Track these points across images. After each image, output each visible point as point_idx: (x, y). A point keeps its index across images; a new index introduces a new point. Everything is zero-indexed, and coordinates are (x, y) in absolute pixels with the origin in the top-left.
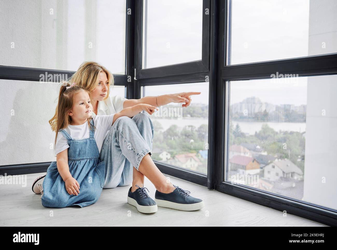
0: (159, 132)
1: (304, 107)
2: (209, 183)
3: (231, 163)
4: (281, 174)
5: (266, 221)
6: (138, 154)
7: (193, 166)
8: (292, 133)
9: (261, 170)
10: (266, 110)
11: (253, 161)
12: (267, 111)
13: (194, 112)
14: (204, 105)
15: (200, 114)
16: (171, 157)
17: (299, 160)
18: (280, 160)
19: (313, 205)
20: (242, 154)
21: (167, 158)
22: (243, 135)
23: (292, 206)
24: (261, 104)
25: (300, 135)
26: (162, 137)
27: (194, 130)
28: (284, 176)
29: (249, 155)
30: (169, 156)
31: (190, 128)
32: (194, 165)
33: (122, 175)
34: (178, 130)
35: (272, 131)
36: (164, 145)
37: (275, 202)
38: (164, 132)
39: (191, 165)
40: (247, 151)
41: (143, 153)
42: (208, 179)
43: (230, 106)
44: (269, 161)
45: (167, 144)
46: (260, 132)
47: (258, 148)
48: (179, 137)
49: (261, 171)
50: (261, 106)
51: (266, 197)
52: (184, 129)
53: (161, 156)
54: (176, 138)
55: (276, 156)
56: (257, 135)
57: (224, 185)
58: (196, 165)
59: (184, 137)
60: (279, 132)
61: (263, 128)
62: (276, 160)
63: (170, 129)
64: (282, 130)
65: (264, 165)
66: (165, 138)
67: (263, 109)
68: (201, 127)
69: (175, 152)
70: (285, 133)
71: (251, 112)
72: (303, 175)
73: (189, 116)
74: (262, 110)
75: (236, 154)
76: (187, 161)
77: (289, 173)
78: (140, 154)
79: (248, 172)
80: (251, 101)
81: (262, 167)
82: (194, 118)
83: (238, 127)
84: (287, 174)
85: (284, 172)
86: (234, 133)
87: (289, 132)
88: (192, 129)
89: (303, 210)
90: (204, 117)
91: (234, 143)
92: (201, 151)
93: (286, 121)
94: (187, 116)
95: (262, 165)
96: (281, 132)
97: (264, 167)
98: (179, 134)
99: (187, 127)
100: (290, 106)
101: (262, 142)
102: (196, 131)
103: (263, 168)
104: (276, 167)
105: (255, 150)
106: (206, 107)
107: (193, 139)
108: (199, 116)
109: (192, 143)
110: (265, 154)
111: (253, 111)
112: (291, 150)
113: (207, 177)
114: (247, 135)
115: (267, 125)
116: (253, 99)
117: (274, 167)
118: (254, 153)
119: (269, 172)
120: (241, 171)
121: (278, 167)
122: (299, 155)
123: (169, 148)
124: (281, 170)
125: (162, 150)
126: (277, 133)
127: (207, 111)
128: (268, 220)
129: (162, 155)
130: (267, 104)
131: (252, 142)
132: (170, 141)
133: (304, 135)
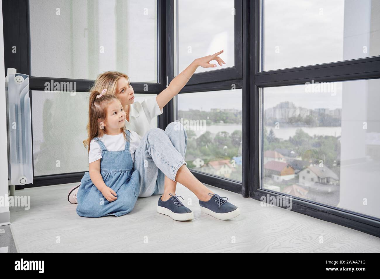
0: (192, 139)
1: (339, 111)
2: (243, 190)
3: (266, 169)
4: (316, 180)
5: (303, 228)
6: (172, 167)
7: (226, 172)
8: (327, 137)
9: (296, 175)
10: (300, 115)
11: (288, 167)
12: (302, 116)
13: (227, 118)
14: (237, 110)
15: (233, 120)
16: (205, 164)
17: (335, 165)
18: (315, 165)
19: (351, 212)
20: (277, 160)
21: (200, 165)
22: (276, 140)
23: (328, 213)
24: (295, 108)
25: (335, 140)
26: (195, 144)
27: (228, 136)
28: (319, 181)
29: (283, 160)
30: (202, 163)
31: (224, 134)
32: (228, 171)
33: (156, 184)
34: (211, 136)
35: (307, 135)
36: (198, 152)
37: (311, 209)
38: (197, 139)
39: (225, 172)
40: (281, 156)
41: (177, 166)
42: (243, 187)
43: (264, 111)
44: (304, 167)
45: (200, 151)
46: (294, 137)
47: (292, 154)
48: (213, 144)
49: (295, 177)
50: (295, 111)
51: (302, 204)
52: (218, 135)
53: (194, 163)
54: (210, 145)
55: (311, 161)
56: (291, 140)
57: (259, 193)
58: (230, 171)
59: (218, 143)
60: (313, 137)
61: (297, 133)
62: (311, 165)
63: (203, 136)
64: (317, 135)
65: (298, 171)
66: (198, 145)
67: (298, 113)
68: (235, 133)
69: (208, 158)
70: (320, 137)
71: (285, 117)
72: (339, 180)
73: (222, 122)
74: (296, 115)
75: (270, 160)
76: (221, 167)
77: (325, 178)
78: (174, 166)
79: (282, 178)
80: (284, 106)
81: (296, 172)
82: (228, 124)
83: (271, 132)
84: (322, 179)
85: (319, 177)
86: (268, 138)
87: (324, 136)
88: (225, 135)
89: (339, 217)
90: (237, 123)
91: (268, 149)
92: (234, 158)
93: (320, 126)
94: (219, 122)
95: (297, 171)
96: (315, 136)
97: (299, 172)
98: (213, 141)
99: (220, 134)
100: (324, 110)
101: (297, 148)
102: (230, 137)
103: (298, 174)
104: (311, 172)
105: (289, 155)
106: (240, 113)
107: (227, 146)
108: (232, 121)
109: (225, 150)
110: (300, 159)
111: (286, 116)
112: (326, 155)
113: (241, 184)
114: (281, 141)
115: (301, 130)
116: (287, 103)
117: (308, 172)
118: (289, 158)
119: (304, 178)
120: (275, 177)
121: (313, 172)
122: (334, 160)
123: (202, 154)
124: (316, 175)
125: (195, 157)
126: (311, 138)
127: (240, 117)
128: (304, 228)
129: (196, 162)
130: (301, 109)
131: (286, 147)
132: (203, 148)
133: (339, 139)
